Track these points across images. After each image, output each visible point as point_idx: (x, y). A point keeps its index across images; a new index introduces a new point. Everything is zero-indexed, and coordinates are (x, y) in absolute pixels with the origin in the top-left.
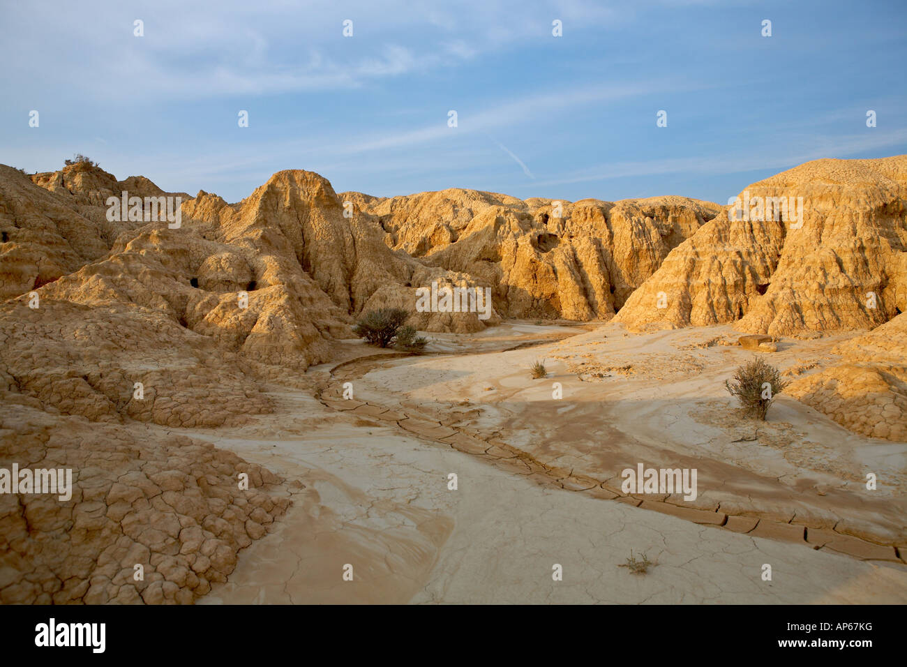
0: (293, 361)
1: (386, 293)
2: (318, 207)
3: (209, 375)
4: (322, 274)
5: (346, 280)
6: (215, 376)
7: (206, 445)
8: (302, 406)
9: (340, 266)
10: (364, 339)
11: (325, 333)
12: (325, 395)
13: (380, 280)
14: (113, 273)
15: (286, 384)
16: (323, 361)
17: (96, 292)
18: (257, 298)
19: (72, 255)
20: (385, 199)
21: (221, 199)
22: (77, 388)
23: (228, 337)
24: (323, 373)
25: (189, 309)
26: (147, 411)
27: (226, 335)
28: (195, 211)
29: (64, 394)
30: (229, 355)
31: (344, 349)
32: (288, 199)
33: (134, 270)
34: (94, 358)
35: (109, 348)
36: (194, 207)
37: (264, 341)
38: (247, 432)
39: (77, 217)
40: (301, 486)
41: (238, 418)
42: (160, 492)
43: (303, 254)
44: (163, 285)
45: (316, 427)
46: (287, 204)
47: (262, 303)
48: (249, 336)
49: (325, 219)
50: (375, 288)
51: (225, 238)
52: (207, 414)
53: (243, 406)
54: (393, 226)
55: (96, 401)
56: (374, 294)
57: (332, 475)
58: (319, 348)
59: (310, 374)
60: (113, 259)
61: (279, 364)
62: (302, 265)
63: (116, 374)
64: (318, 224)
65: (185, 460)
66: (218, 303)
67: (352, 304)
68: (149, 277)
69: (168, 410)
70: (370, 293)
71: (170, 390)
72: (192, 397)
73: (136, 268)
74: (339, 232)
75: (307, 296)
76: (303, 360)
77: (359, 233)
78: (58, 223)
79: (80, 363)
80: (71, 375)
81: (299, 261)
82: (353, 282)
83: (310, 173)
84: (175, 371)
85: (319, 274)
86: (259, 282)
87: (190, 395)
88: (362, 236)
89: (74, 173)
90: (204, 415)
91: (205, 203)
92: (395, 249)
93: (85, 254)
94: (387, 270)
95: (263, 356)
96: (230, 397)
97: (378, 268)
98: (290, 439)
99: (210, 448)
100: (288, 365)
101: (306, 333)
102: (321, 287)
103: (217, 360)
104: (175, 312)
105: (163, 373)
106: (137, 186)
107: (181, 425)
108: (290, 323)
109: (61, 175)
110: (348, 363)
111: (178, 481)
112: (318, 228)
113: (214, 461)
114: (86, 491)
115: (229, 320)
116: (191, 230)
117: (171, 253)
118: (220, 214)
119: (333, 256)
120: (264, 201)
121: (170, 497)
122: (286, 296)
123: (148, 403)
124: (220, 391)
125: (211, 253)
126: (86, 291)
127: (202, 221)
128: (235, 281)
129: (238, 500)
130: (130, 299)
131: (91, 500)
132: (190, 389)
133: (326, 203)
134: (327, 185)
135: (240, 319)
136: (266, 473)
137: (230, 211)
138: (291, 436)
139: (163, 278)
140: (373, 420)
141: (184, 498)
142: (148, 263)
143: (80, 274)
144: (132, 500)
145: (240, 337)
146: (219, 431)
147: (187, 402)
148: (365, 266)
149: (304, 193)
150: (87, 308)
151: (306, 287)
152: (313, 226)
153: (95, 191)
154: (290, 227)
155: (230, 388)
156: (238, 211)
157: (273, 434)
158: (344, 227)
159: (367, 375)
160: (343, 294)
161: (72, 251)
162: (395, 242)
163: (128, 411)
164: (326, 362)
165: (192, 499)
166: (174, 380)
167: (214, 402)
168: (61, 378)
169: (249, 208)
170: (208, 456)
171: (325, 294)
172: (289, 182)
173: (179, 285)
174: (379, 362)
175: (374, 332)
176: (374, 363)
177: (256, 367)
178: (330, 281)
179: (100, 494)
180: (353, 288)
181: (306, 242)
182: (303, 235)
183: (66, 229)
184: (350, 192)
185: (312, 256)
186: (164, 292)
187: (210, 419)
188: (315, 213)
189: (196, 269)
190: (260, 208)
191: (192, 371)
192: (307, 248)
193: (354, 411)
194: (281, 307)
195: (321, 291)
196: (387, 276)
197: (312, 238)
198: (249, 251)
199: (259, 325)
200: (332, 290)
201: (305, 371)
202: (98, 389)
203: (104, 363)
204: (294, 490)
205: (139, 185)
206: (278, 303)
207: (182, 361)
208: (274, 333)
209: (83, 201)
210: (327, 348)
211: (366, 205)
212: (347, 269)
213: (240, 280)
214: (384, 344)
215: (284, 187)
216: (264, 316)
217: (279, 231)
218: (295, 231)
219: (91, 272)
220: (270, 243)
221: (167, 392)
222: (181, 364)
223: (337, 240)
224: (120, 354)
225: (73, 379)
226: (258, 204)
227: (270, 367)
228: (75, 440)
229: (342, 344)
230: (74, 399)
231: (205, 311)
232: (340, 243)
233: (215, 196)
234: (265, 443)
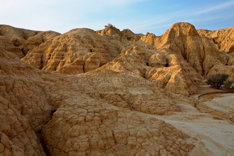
0: (184, 93)
1: (217, 68)
2: (189, 36)
3: (157, 97)
4: (192, 61)
5: (201, 63)
6: (160, 97)
7: (162, 121)
8: (190, 110)
9: (198, 58)
10: (209, 85)
11: (194, 83)
12: (198, 106)
13: (214, 63)
14: (122, 61)
15: (183, 101)
16: (195, 93)
17: (118, 68)
18: (170, 70)
19: (109, 56)
20: (215, 31)
21: (154, 35)
22: (118, 99)
23: (161, 83)
24: (195, 98)
25: (146, 73)
26: (138, 108)
27: (160, 83)
28: (146, 40)
29: (114, 100)
30: (162, 90)
31: (202, 89)
32: (178, 33)
33: (129, 60)
34: (121, 89)
35: (126, 86)
36: (145, 38)
37: (173, 85)
38: (173, 118)
39: (110, 43)
40: (197, 140)
41: (169, 112)
42: (152, 136)
43: (184, 54)
44: (138, 65)
45: (198, 118)
46: (178, 35)
47: (172, 71)
48: (168, 83)
49: (193, 40)
50: (213, 66)
51: (156, 48)
52: (158, 110)
53: (170, 108)
54: (219, 41)
55: (124, 103)
56: (213, 68)
57: (208, 137)
58: (193, 89)
59: (190, 98)
60: (122, 56)
61: (179, 94)
62: (184, 57)
63: (129, 95)
64: (190, 42)
65: (157, 125)
66: (156, 71)
67: (203, 72)
68: (133, 62)
69: (146, 108)
70: (211, 68)
71: (146, 101)
72: (153, 104)
73: (129, 59)
74: (198, 45)
75: (187, 69)
76: (188, 92)
77: (206, 45)
78: (105, 46)
79: (117, 90)
80: (116, 94)
81: (183, 56)
82: (203, 64)
83: (186, 23)
84: (147, 95)
85: (190, 60)
86: (169, 64)
87: (152, 103)
88: (207, 46)
89: (108, 29)
90: (157, 110)
91: (149, 37)
92: (220, 50)
93: (112, 55)
94: (218, 59)
95: (173, 91)
96: (165, 105)
97: (214, 58)
98: (188, 122)
99: (164, 122)
100: (182, 94)
101: (188, 83)
102: (191, 65)
103: (159, 91)
104: (142, 74)
105: (143, 95)
106: (126, 32)
107: (150, 113)
108: (182, 79)
109: (104, 30)
110: (204, 95)
111: (158, 133)
112: (190, 44)
113: (165, 127)
114: (130, 133)
115: (161, 77)
116: (145, 46)
117: (140, 54)
118: (154, 40)
119: (196, 54)
120: (170, 35)
121: (155, 138)
122: (181, 69)
123: (139, 105)
124: (162, 102)
125: (152, 54)
126: (115, 67)
127: (148, 43)
128: (161, 63)
129: (176, 142)
130: (128, 70)
131: (132, 136)
132: (152, 101)
133: (192, 34)
134: (193, 27)
135: (164, 77)
136: (183, 133)
137: (158, 39)
138: (189, 121)
139: (138, 63)
140: (220, 117)
141: (160, 139)
142: (133, 58)
143: (113, 62)
144: (144, 137)
145: (165, 84)
146: (163, 116)
147: (151, 105)
148: (208, 57)
149: (184, 31)
150: (118, 73)
151: (187, 66)
152: (188, 43)
153: (114, 35)
154: (179, 43)
155: (165, 101)
156: (160, 39)
157: (182, 119)
158: (200, 43)
159: (213, 100)
160: (200, 68)
161: (109, 55)
162: (220, 48)
163: (133, 107)
164: (196, 94)
165: (162, 140)
166: (147, 98)
167: (160, 106)
168: (113, 95)
169: (164, 38)
170: (164, 125)
171: (193, 68)
172: (178, 27)
173: (143, 65)
174: (217, 95)
175: (214, 83)
176: (215, 95)
177: (172, 94)
178: (194, 63)
179: (134, 134)
180: (203, 66)
181: (185, 49)
182: (184, 46)
183: (107, 47)
184: (200, 29)
185: (188, 54)
186: (138, 68)
187: (160, 112)
188: (188, 38)
189: (148, 60)
190: (168, 37)
191: (152, 95)
192: (186, 51)
193: (211, 113)
194: (179, 73)
195: (191, 67)
196: (217, 61)
197: (188, 47)
198: (165, 53)
199: (171, 79)
200: (195, 67)
201: (189, 97)
202: (123, 99)
203: (124, 91)
204: (194, 141)
205: (127, 32)
206: (178, 71)
207: (148, 91)
208: (177, 82)
209: (111, 38)
210: (196, 88)
211: (207, 34)
212: (201, 59)
213: (163, 63)
214: (218, 88)
215: (177, 29)
216: (173, 76)
217: (175, 45)
218: (181, 45)
219: (116, 61)
220: (172, 50)
221: (145, 102)
222: (148, 92)
223: (197, 48)
224: (129, 88)
225: (116, 96)
226: (167, 36)
227: (177, 95)
228: (125, 116)
229: (201, 87)
230: (117, 102)
231: (152, 74)
232: (198, 49)
233: (152, 34)
234: (180, 122)
